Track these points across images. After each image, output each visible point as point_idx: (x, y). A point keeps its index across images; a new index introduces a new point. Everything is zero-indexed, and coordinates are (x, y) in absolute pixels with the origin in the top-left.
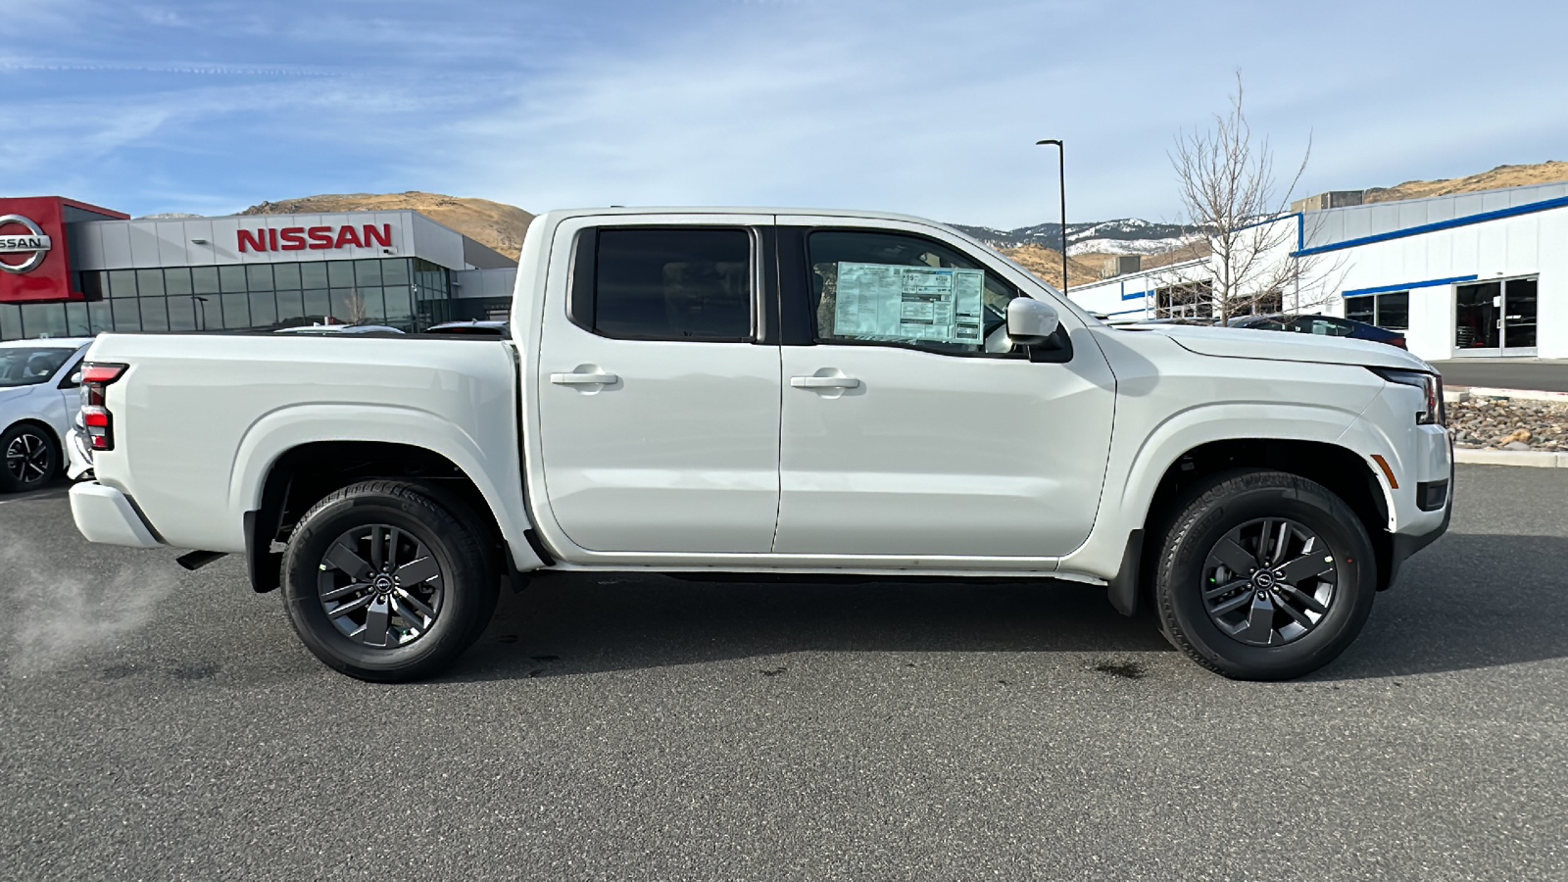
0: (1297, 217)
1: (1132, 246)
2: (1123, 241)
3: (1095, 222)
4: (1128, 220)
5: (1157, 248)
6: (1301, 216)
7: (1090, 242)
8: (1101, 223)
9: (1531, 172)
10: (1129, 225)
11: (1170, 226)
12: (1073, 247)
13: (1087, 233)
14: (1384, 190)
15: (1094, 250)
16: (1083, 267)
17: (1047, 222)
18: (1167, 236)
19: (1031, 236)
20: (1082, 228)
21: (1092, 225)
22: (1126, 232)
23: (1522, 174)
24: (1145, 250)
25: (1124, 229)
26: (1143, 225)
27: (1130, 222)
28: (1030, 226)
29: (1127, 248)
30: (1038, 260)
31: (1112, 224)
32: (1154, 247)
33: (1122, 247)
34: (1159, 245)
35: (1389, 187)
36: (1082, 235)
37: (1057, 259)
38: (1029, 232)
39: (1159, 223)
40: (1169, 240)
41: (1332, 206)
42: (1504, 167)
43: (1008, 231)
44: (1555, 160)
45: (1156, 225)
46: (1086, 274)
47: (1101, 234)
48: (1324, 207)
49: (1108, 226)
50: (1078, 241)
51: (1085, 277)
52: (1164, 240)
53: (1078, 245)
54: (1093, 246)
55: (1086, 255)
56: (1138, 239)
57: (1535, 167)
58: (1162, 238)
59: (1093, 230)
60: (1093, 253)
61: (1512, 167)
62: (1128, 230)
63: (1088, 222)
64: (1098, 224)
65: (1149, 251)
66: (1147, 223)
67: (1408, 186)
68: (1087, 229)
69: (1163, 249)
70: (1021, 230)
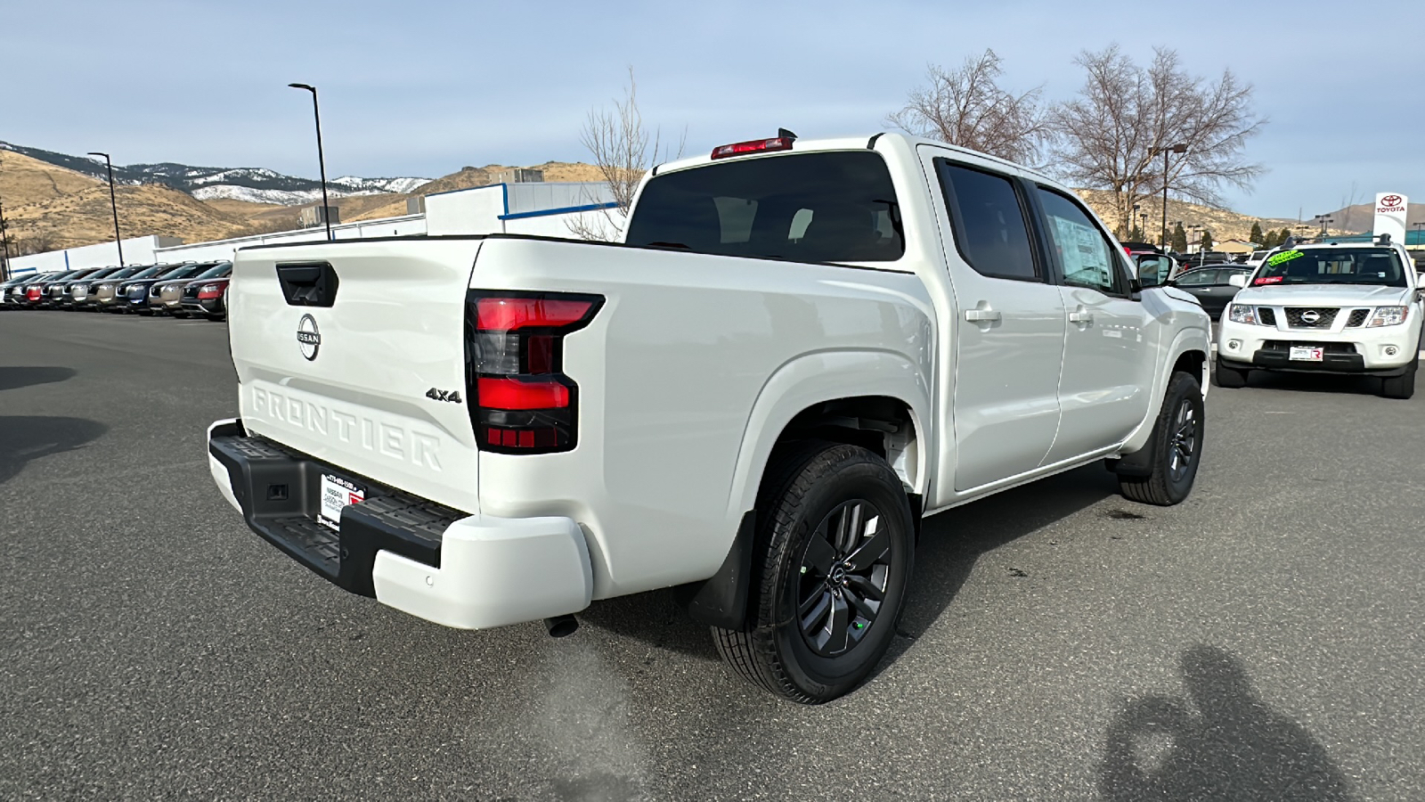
0: (501, 187)
1: (264, 195)
2: (255, 190)
3: (224, 167)
4: (258, 169)
5: (289, 199)
6: (504, 186)
7: (220, 187)
8: (230, 170)
9: (569, 168)
10: (260, 175)
11: (301, 180)
12: (200, 191)
13: (215, 178)
14: (476, 169)
15: (225, 195)
16: (218, 212)
17: (169, 162)
18: (299, 188)
19: (150, 175)
20: (209, 172)
21: (220, 170)
22: (257, 181)
23: (564, 169)
24: (278, 200)
25: (255, 178)
26: (274, 176)
27: (260, 172)
28: (148, 163)
29: (260, 196)
30: (165, 201)
31: (241, 171)
32: (286, 198)
33: (254, 195)
34: (292, 197)
35: (478, 167)
36: (210, 179)
37: (187, 202)
38: (147, 170)
39: (289, 175)
40: (302, 193)
41: (523, 181)
42: (553, 162)
43: (121, 166)
44: (583, 162)
45: (287, 178)
46: (221, 220)
47: (231, 181)
48: (517, 181)
49: (237, 173)
50: (206, 184)
51: (221, 222)
52: (296, 193)
53: (207, 189)
54: (222, 192)
55: (218, 200)
56: (270, 189)
57: (570, 165)
58: (295, 190)
59: (222, 175)
60: (224, 198)
61: (557, 163)
62: (259, 179)
63: (216, 167)
64: (227, 170)
65: (283, 202)
66: (277, 174)
67: (491, 168)
68: (215, 174)
69: (296, 201)
70: (137, 166)
